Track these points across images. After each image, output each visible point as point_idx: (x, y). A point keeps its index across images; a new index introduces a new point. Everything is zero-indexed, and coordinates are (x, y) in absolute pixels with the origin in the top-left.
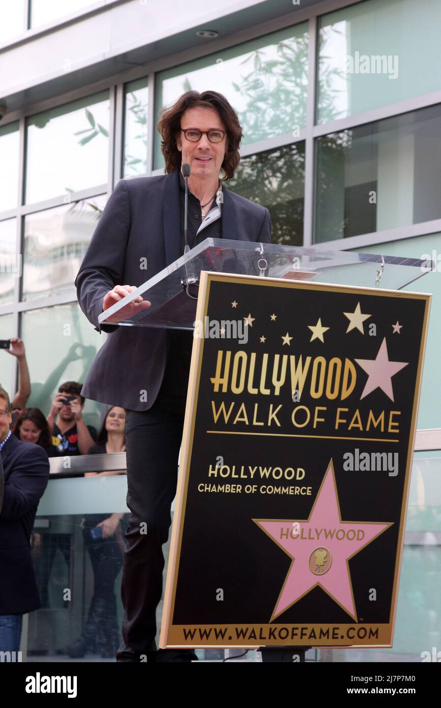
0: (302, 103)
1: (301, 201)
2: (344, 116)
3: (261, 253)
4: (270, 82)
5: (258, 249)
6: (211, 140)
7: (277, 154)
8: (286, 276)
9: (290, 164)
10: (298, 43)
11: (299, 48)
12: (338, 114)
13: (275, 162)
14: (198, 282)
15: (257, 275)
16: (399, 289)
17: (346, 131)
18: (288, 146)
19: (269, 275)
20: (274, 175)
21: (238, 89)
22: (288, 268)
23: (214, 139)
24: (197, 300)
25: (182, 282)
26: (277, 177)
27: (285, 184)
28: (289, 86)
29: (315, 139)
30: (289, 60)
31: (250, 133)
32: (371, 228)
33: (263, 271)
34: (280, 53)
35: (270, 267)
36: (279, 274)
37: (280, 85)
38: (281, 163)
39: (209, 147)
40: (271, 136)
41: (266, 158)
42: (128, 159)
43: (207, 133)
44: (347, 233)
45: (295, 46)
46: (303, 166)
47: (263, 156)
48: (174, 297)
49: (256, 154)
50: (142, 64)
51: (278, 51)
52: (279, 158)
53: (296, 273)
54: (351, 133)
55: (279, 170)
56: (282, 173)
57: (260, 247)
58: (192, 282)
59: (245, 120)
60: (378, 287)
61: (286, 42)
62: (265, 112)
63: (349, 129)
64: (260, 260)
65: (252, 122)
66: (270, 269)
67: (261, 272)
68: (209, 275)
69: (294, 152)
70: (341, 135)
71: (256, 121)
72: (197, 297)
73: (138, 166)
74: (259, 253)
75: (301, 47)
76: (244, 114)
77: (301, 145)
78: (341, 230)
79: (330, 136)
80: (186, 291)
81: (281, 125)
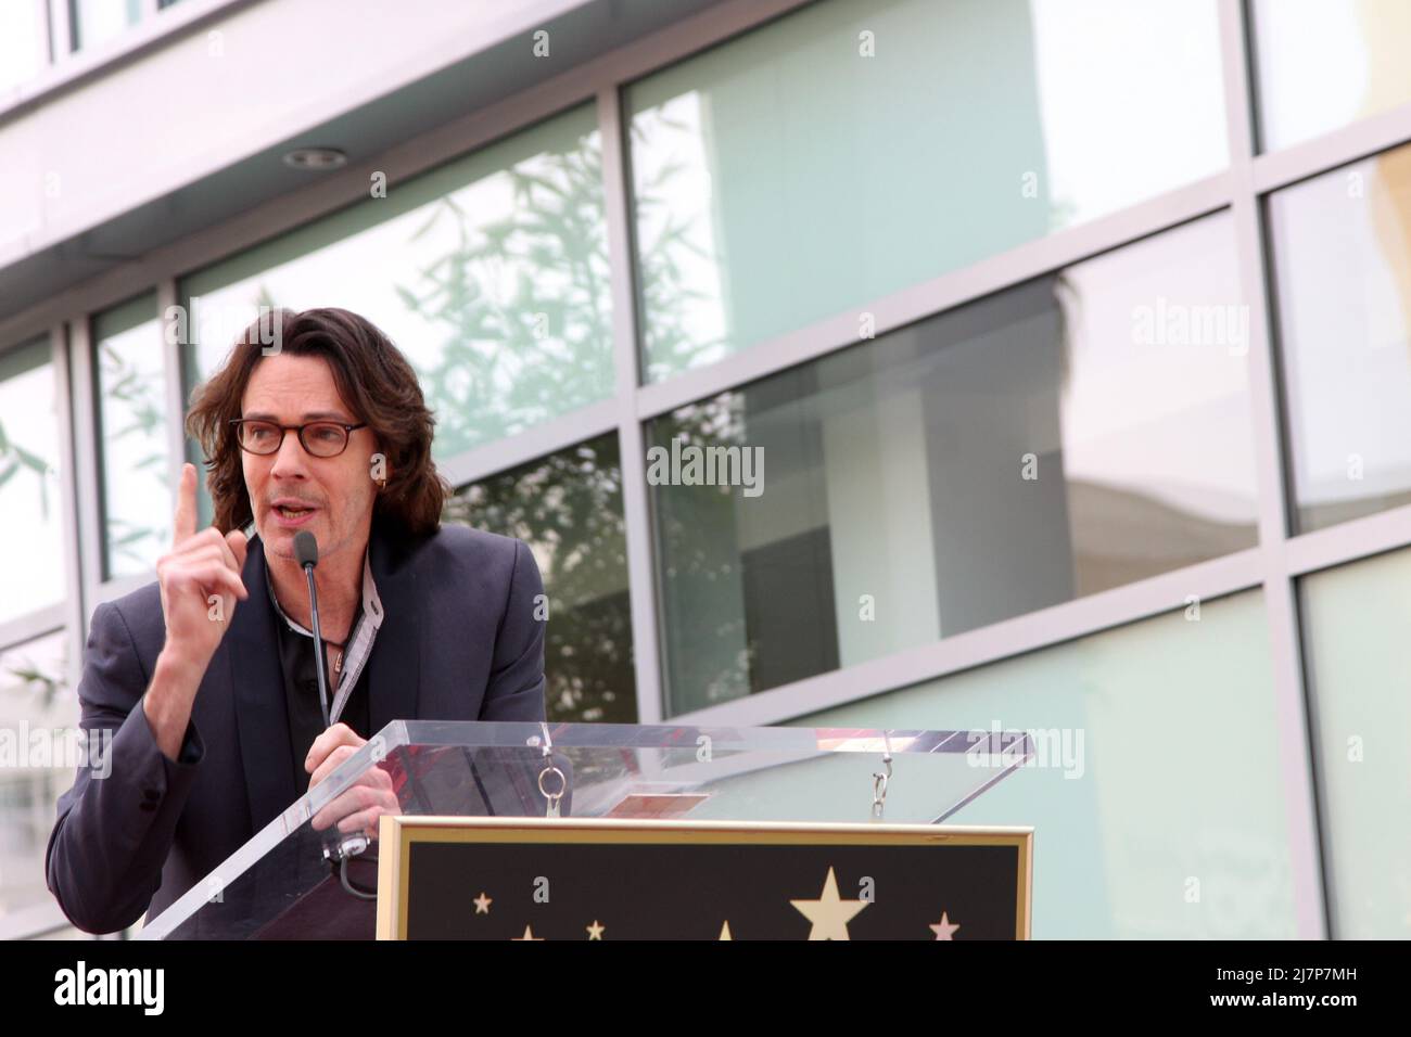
0: (597, 330)
1: (621, 602)
2: (716, 354)
3: (546, 750)
4: (497, 282)
5: (534, 741)
6: (311, 448)
7: (541, 475)
8: (619, 811)
9: (581, 503)
10: (567, 167)
11: (574, 183)
12: (697, 350)
13: (537, 500)
14: (373, 848)
15: (538, 815)
16: (938, 822)
17: (726, 399)
18: (570, 452)
19: (573, 810)
20: (538, 536)
21: (413, 303)
22: (623, 787)
23: (323, 447)
24: (375, 900)
25: (327, 854)
26: (549, 541)
27: (574, 558)
28: (552, 283)
29: (646, 424)
30: (547, 215)
31: (457, 423)
32: (825, 658)
33: (554, 801)
34: (523, 200)
35: (577, 787)
36: (597, 807)
37: (528, 285)
38: (554, 499)
39: (303, 471)
40: (515, 430)
41: (512, 490)
42: (116, 532)
43: (299, 430)
44: (761, 680)
45: (561, 178)
46: (616, 502)
47: (499, 486)
48: (304, 896)
49: (480, 482)
50: (136, 258)
51: (517, 196)
52: (545, 486)
53: (647, 800)
54: (739, 399)
55: (551, 520)
56: (559, 529)
57: (541, 735)
58: (354, 849)
59: (441, 392)
60: (880, 820)
61: (533, 166)
62: (492, 363)
63: (735, 390)
64: (543, 773)
65: (461, 395)
66: (575, 794)
67: (549, 805)
68: (404, 826)
69: (588, 467)
70: (710, 409)
71: (473, 390)
72: (375, 891)
73: (140, 547)
74: (537, 752)
75: (579, 178)
76: (439, 375)
77: (606, 446)
78: (739, 677)
79: (683, 415)
80: (338, 876)
81: (545, 394)
